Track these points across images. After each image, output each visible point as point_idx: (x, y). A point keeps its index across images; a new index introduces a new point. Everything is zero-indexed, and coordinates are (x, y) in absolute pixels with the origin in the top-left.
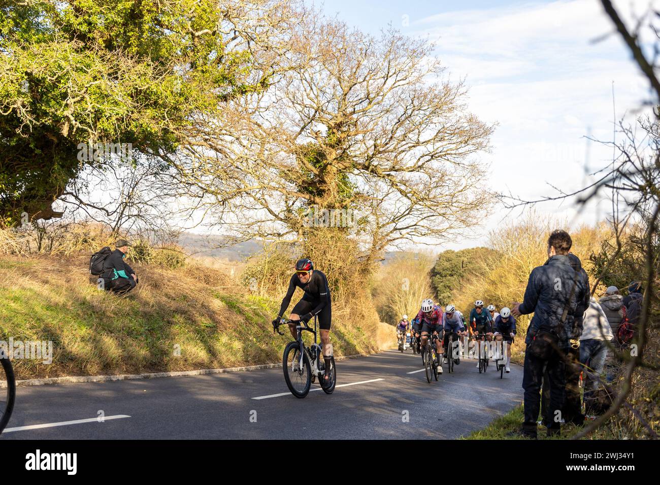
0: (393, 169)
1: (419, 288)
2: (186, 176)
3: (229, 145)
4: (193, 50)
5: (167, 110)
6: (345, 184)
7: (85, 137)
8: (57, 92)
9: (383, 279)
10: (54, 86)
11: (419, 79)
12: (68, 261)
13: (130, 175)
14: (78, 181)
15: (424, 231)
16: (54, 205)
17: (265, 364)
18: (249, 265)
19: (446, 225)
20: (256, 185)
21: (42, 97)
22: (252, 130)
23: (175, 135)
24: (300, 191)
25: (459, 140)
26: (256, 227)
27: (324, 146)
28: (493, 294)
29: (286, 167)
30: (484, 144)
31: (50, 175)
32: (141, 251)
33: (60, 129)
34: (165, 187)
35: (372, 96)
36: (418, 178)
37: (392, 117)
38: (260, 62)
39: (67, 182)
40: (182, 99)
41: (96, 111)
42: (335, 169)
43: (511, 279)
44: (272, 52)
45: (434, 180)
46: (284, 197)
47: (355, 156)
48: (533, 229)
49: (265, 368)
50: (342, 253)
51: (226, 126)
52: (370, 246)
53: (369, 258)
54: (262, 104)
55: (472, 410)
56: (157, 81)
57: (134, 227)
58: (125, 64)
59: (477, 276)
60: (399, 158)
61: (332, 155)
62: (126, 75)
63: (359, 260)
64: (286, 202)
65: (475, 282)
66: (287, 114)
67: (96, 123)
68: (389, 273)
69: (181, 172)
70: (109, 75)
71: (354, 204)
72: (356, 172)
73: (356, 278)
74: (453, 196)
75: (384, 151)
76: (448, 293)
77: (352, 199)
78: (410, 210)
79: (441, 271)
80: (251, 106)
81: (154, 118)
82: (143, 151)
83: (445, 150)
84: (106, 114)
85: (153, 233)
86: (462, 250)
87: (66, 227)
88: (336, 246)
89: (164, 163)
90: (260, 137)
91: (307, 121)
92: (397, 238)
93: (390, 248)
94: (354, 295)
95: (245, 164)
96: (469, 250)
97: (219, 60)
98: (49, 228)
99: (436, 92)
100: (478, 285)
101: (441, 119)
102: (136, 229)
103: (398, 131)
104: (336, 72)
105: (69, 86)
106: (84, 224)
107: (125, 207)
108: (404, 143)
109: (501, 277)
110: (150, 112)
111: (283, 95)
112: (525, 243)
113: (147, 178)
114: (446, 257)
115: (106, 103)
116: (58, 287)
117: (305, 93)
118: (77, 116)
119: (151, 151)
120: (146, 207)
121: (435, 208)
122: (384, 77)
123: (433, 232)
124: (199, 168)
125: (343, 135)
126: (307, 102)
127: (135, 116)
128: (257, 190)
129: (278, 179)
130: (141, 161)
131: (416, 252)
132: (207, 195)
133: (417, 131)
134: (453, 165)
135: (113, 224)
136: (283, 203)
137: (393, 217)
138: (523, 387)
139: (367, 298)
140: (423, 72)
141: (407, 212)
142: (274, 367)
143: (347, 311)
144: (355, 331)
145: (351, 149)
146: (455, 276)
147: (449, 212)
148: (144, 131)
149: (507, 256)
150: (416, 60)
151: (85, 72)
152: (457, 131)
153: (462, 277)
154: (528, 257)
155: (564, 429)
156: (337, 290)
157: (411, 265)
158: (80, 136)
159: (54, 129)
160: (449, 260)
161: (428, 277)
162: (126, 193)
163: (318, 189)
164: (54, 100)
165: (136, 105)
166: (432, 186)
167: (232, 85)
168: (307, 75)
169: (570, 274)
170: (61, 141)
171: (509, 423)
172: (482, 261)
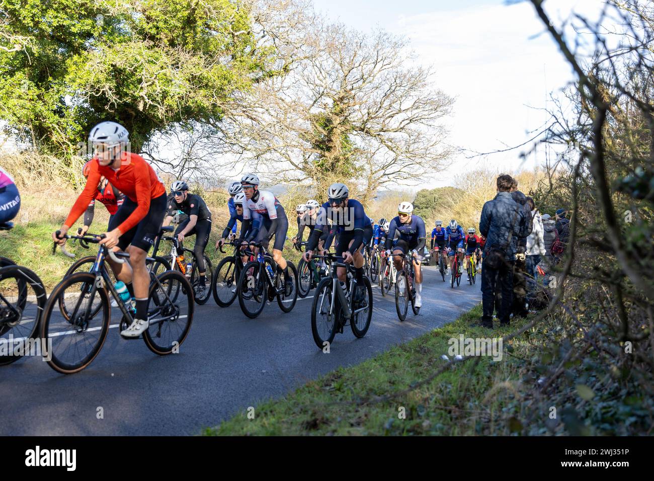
0: (382, 130)
2: (230, 138)
3: (261, 115)
4: (234, 46)
5: (215, 90)
6: (347, 142)
7: (155, 111)
8: (134, 79)
10: (132, 74)
11: (400, 64)
13: (188, 139)
14: (151, 143)
15: (406, 176)
19: (422, 171)
20: (281, 144)
21: (124, 82)
22: (278, 104)
23: (221, 108)
24: (313, 148)
25: (431, 108)
26: (282, 175)
27: (331, 115)
29: (303, 130)
30: (449, 111)
33: (137, 106)
34: (214, 146)
35: (365, 77)
36: (401, 137)
37: (381, 92)
38: (282, 54)
39: (142, 144)
40: (226, 82)
41: (163, 92)
42: (339, 131)
43: (471, 209)
44: (291, 46)
45: (412, 138)
46: (302, 152)
47: (354, 121)
48: (486, 173)
51: (258, 101)
52: (366, 187)
53: (365, 196)
54: (285, 84)
55: (444, 308)
56: (207, 69)
57: (192, 176)
58: (183, 57)
59: (445, 208)
60: (387, 121)
61: (337, 121)
62: (185, 65)
64: (304, 156)
65: (444, 212)
66: (303, 91)
67: (163, 100)
68: (380, 207)
69: (226, 135)
70: (173, 65)
71: (354, 157)
72: (355, 133)
74: (427, 149)
75: (375, 117)
77: (352, 153)
78: (395, 160)
79: (419, 204)
80: (276, 86)
81: (205, 96)
82: (198, 120)
83: (420, 115)
84: (171, 94)
85: (206, 180)
86: (434, 188)
89: (213, 128)
90: (284, 109)
91: (318, 96)
92: (386, 181)
93: (380, 188)
95: (273, 129)
96: (439, 188)
97: (253, 53)
99: (413, 73)
100: (447, 215)
101: (417, 93)
102: (193, 177)
103: (385, 102)
104: (338, 60)
105: (143, 74)
107: (186, 162)
108: (390, 111)
109: (463, 208)
110: (203, 92)
111: (300, 78)
112: (481, 183)
113: (201, 140)
114: (422, 194)
115: (170, 86)
117: (316, 76)
118: (149, 96)
119: (204, 120)
120: (201, 161)
121: (413, 158)
122: (374, 63)
123: (412, 176)
124: (240, 133)
125: (345, 106)
126: (318, 82)
127: (192, 95)
128: (282, 148)
129: (297, 139)
130: (197, 128)
131: (400, 191)
132: (245, 152)
133: (399, 102)
134: (426, 126)
135: (177, 175)
136: (302, 157)
137: (382, 166)
138: (482, 290)
140: (403, 58)
141: (393, 162)
145: (351, 116)
146: (429, 208)
147: (423, 161)
148: (198, 106)
149: (467, 193)
150: (398, 49)
151: (155, 63)
152: (428, 101)
153: (435, 209)
154: (483, 194)
155: (513, 321)
157: (396, 201)
158: (152, 110)
159: (133, 106)
160: (425, 197)
162: (186, 151)
163: (327, 146)
164: (133, 84)
165: (193, 87)
166: (411, 142)
167: (263, 71)
168: (317, 62)
170: (138, 114)
171: (472, 317)
172: (449, 196)
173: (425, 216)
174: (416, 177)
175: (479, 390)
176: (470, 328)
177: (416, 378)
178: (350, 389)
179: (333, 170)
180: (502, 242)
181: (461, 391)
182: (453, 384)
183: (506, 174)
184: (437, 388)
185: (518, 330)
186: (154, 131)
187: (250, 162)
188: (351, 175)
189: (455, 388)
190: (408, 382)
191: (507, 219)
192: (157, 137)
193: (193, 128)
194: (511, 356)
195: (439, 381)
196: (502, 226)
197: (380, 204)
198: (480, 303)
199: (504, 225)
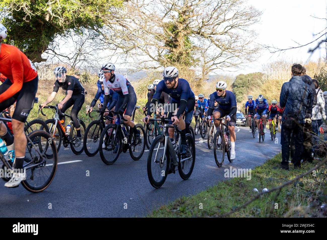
0: (212, 33)
2: (108, 39)
3: (129, 23)
5: (98, 7)
6: (188, 42)
7: (57, 21)
9: (208, 89)
12: (50, 83)
13: (80, 40)
14: (54, 43)
15: (229, 65)
16: (42, 55)
18: (140, 83)
20: (143, 43)
21: (36, 2)
22: (140, 16)
23: (102, 19)
24: (165, 46)
25: (246, 18)
26: (143, 64)
27: (177, 23)
28: (264, 96)
29: (158, 34)
30: (258, 20)
31: (40, 40)
32: (86, 77)
33: (45, 18)
34: (97, 45)
36: (225, 38)
37: (211, 8)
39: (48, 44)
40: (105, 1)
41: (62, 8)
42: (182, 34)
43: (273, 88)
45: (233, 39)
46: (157, 49)
47: (193, 28)
48: (284, 63)
50: (187, 77)
51: (127, 14)
52: (201, 73)
53: (200, 79)
55: (255, 156)
59: (256, 87)
60: (215, 28)
61: (181, 27)
63: (195, 80)
64: (158, 51)
65: (255, 90)
66: (158, 7)
67: (62, 14)
68: (211, 86)
69: (105, 37)
71: (193, 52)
72: (193, 35)
73: (195, 89)
74: (243, 47)
75: (208, 25)
76: (241, 96)
77: (192, 49)
78: (221, 54)
79: (238, 85)
80: (140, 4)
81: (91, 11)
82: (86, 27)
83: (238, 23)
84: (67, 9)
85: (92, 68)
86: (248, 74)
87: (48, 66)
88: (184, 73)
89: (96, 33)
90: (144, 19)
91: (168, 10)
92: (215, 69)
93: (211, 74)
95: (137, 33)
96: (251, 74)
98: (40, 67)
100: (257, 92)
102: (83, 66)
103: (214, 14)
106: (57, 64)
107: (78, 55)
108: (217, 20)
109: (268, 87)
110: (89, 8)
113: (88, 41)
114: (240, 77)
115: (67, 4)
116: (45, 96)
118: (53, 11)
119: (90, 27)
120: (88, 55)
121: (234, 53)
123: (233, 65)
124: (114, 35)
125: (187, 17)
127: (82, 10)
128: (144, 46)
129: (154, 40)
130: (85, 32)
131: (225, 75)
132: (118, 49)
133: (224, 14)
135: (72, 64)
136: (157, 52)
137: (212, 58)
138: (281, 144)
145: (191, 24)
146: (245, 87)
147: (241, 54)
148: (86, 17)
149: (271, 77)
152: (244, 14)
153: (248, 87)
155: (303, 165)
158: (55, 20)
159: (42, 17)
160: (241, 79)
161: (231, 88)
162: (78, 48)
163: (174, 44)
164: (42, 3)
165: (82, 4)
166: (232, 42)
170: (45, 23)
171: (274, 162)
172: (258, 79)
173: (242, 93)
174: (235, 65)
175: (279, 212)
176: (273, 170)
177: (236, 204)
178: (190, 211)
179: (178, 61)
180: (295, 110)
181: (267, 213)
182: (261, 209)
183: (298, 63)
184: (250, 211)
185: (306, 171)
186: (56, 35)
187: (122, 56)
188: (191, 65)
189: (263, 211)
190: (230, 206)
191: (299, 95)
192: (58, 39)
193: (82, 32)
194: (302, 189)
195: (251, 206)
196: (296, 99)
197: (211, 84)
199: (297, 99)
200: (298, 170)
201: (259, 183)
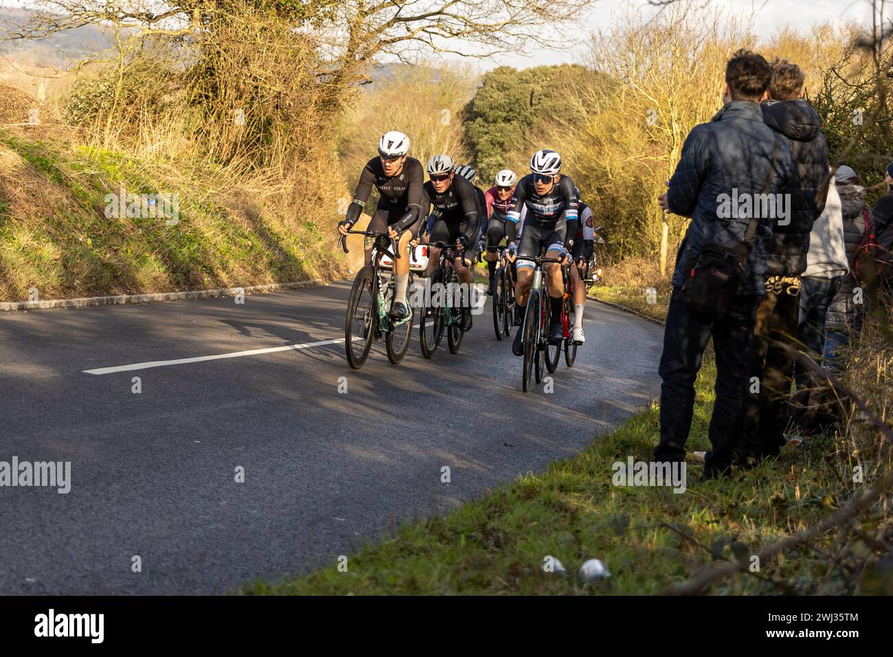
1: (439, 144)
9: (364, 120)
15: (458, 26)
17: (109, 294)
18: (83, 78)
28: (593, 164)
43: (633, 135)
48: (683, 34)
49: (111, 303)
52: (341, 51)
53: (338, 77)
59: (560, 124)
63: (317, 80)
65: (556, 137)
68: (376, 109)
73: (310, 117)
76: (499, 158)
79: (487, 110)
86: (532, 68)
88: (271, 49)
92: (401, 39)
93: (384, 57)
94: (303, 153)
96: (545, 68)
100: (563, 144)
109: (613, 130)
114: (498, 81)
123: (476, 30)
131: (437, 66)
139: (330, 162)
142: (128, 301)
143: (287, 186)
144: (302, 230)
146: (515, 123)
149: (625, 88)
153: (529, 124)
154: (670, 93)
156: (269, 142)
157: (424, 96)
160: (505, 89)
161: (459, 123)
169: (763, 144)
172: (574, 94)
198: (648, 406)
200: (720, 484)
201: (569, 536)
